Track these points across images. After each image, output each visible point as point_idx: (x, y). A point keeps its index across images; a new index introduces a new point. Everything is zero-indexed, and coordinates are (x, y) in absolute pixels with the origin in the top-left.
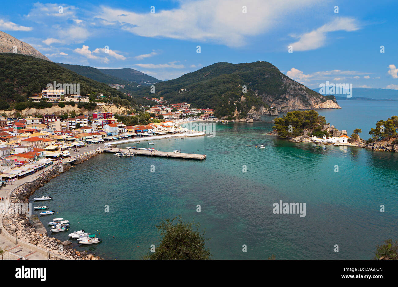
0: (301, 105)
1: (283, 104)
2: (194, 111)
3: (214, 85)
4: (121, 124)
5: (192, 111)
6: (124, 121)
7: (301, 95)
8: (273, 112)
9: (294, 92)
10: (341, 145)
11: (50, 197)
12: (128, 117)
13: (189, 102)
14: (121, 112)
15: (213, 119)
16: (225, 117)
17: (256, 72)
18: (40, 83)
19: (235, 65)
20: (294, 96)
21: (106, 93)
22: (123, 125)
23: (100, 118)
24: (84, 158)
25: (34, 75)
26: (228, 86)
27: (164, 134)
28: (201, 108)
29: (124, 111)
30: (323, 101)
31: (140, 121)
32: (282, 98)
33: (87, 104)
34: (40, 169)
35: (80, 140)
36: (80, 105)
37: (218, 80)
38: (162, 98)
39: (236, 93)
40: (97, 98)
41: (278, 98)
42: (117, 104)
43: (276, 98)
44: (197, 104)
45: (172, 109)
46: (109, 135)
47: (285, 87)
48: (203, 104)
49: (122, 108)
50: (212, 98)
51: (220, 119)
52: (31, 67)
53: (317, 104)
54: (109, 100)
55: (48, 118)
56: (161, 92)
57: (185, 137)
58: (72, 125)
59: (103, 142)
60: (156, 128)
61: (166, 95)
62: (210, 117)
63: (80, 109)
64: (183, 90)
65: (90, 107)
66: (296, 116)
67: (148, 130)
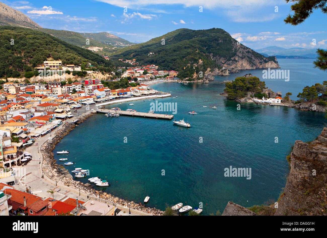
0: (248, 66)
1: (233, 65)
2: (162, 73)
3: (177, 50)
4: (107, 88)
5: (160, 73)
6: (109, 85)
7: (248, 57)
8: (224, 72)
9: (243, 55)
10: (276, 105)
11: (68, 152)
12: (111, 82)
13: (156, 64)
14: (106, 78)
15: (176, 80)
16: (187, 79)
17: (211, 38)
18: (42, 55)
19: (194, 31)
20: (242, 58)
21: (93, 63)
22: (109, 89)
23: (90, 84)
24: (83, 118)
25: (37, 49)
26: (188, 51)
27: (140, 96)
28: (166, 70)
29: (108, 77)
30: (266, 62)
31: (121, 86)
32: (232, 60)
33: (80, 73)
34: (54, 128)
35: (78, 103)
36: (75, 73)
37: (180, 46)
38: (134, 60)
39: (195, 57)
40: (87, 67)
41: (229, 60)
42: (103, 71)
43: (227, 60)
44: (164, 67)
45: (143, 71)
46: (98, 98)
47: (235, 51)
48: (168, 66)
49: (106, 75)
50: (175, 62)
51: (182, 80)
52: (33, 42)
53: (261, 64)
54: (96, 68)
55: (51, 84)
56: (133, 54)
57: (156, 98)
58: (69, 90)
59: (94, 103)
60: (133, 91)
61: (138, 57)
62: (174, 78)
63: (74, 76)
64: (151, 53)
65: (82, 74)
66: (242, 81)
67: (128, 92)
